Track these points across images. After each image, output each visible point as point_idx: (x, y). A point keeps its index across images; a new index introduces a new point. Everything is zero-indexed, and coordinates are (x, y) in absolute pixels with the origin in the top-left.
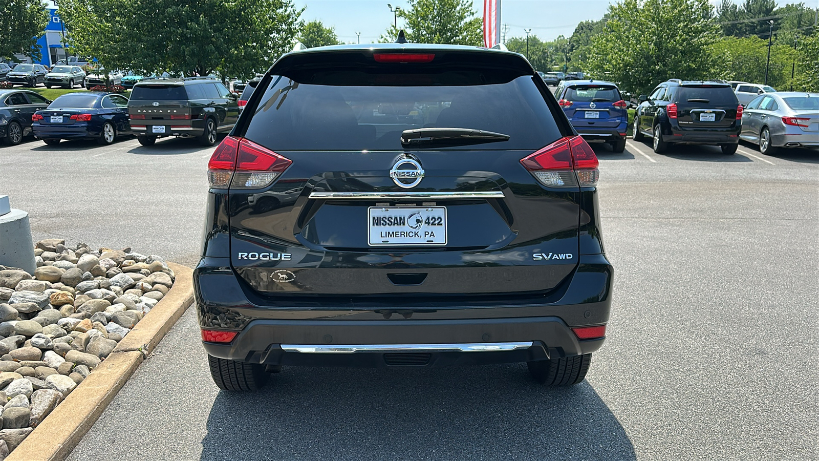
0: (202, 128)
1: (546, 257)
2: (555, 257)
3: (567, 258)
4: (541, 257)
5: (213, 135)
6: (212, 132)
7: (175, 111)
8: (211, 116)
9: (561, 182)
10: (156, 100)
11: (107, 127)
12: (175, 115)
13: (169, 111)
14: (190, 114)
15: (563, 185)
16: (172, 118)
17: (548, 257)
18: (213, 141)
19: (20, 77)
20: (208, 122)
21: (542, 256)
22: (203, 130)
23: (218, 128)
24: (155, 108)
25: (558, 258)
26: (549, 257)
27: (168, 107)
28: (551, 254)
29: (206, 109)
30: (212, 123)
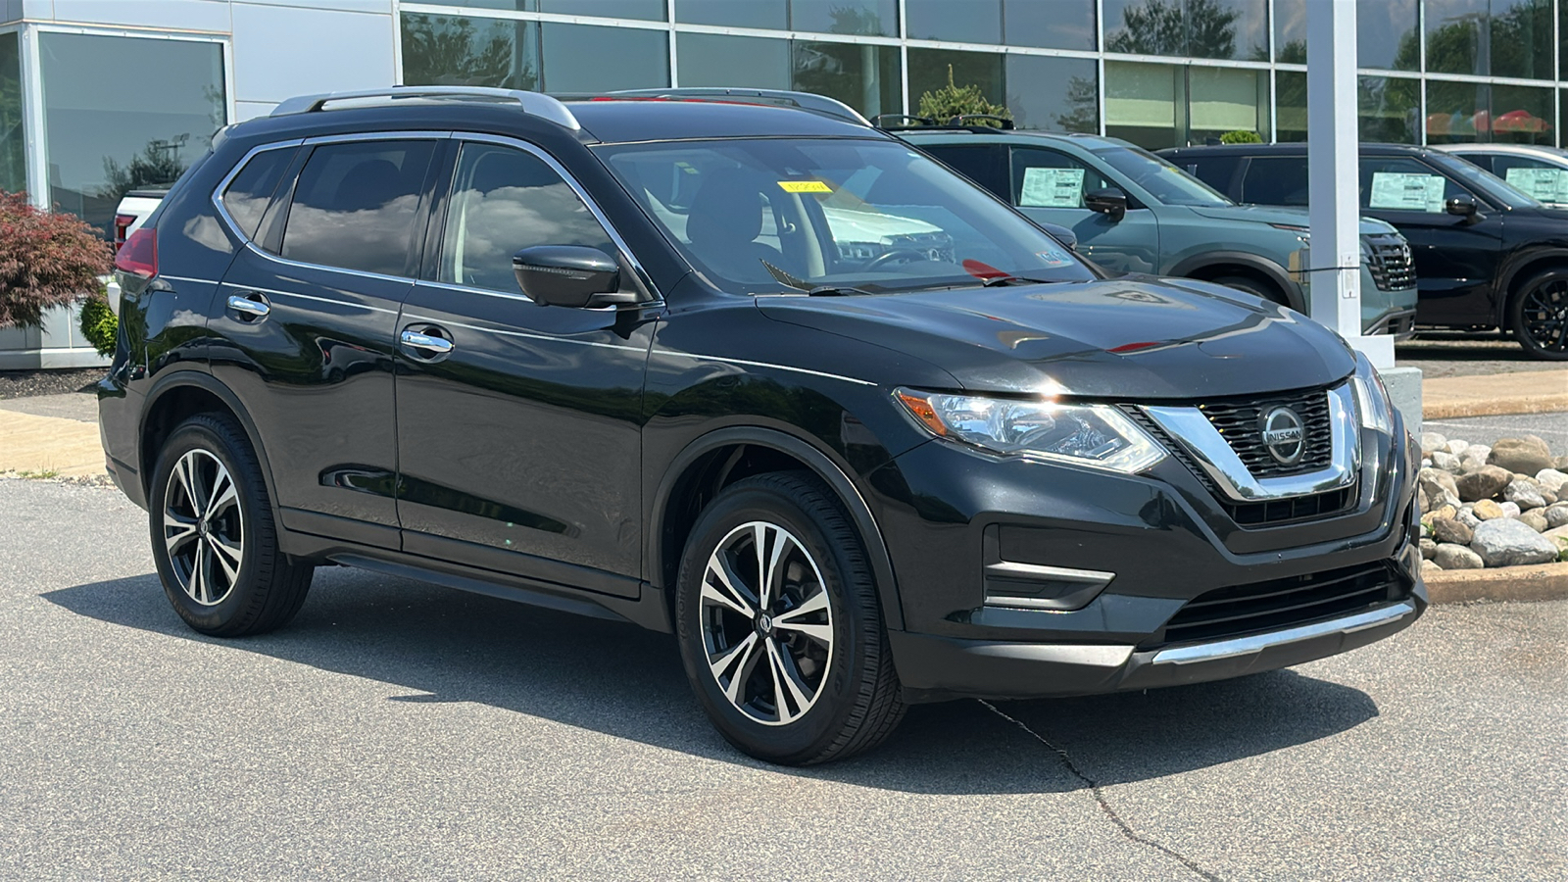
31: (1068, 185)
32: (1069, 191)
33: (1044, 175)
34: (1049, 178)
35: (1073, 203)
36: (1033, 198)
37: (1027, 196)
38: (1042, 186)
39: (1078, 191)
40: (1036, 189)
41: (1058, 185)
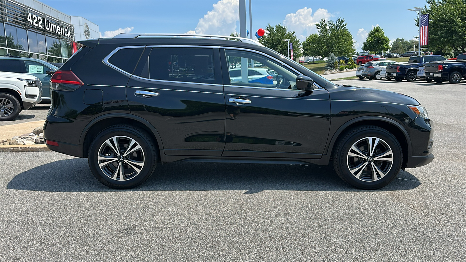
31: (40, 69)
32: (40, 70)
33: (34, 67)
34: (35, 67)
35: (42, 73)
36: (32, 71)
37: (30, 71)
38: (34, 69)
39: (43, 70)
40: (32, 70)
41: (37, 69)
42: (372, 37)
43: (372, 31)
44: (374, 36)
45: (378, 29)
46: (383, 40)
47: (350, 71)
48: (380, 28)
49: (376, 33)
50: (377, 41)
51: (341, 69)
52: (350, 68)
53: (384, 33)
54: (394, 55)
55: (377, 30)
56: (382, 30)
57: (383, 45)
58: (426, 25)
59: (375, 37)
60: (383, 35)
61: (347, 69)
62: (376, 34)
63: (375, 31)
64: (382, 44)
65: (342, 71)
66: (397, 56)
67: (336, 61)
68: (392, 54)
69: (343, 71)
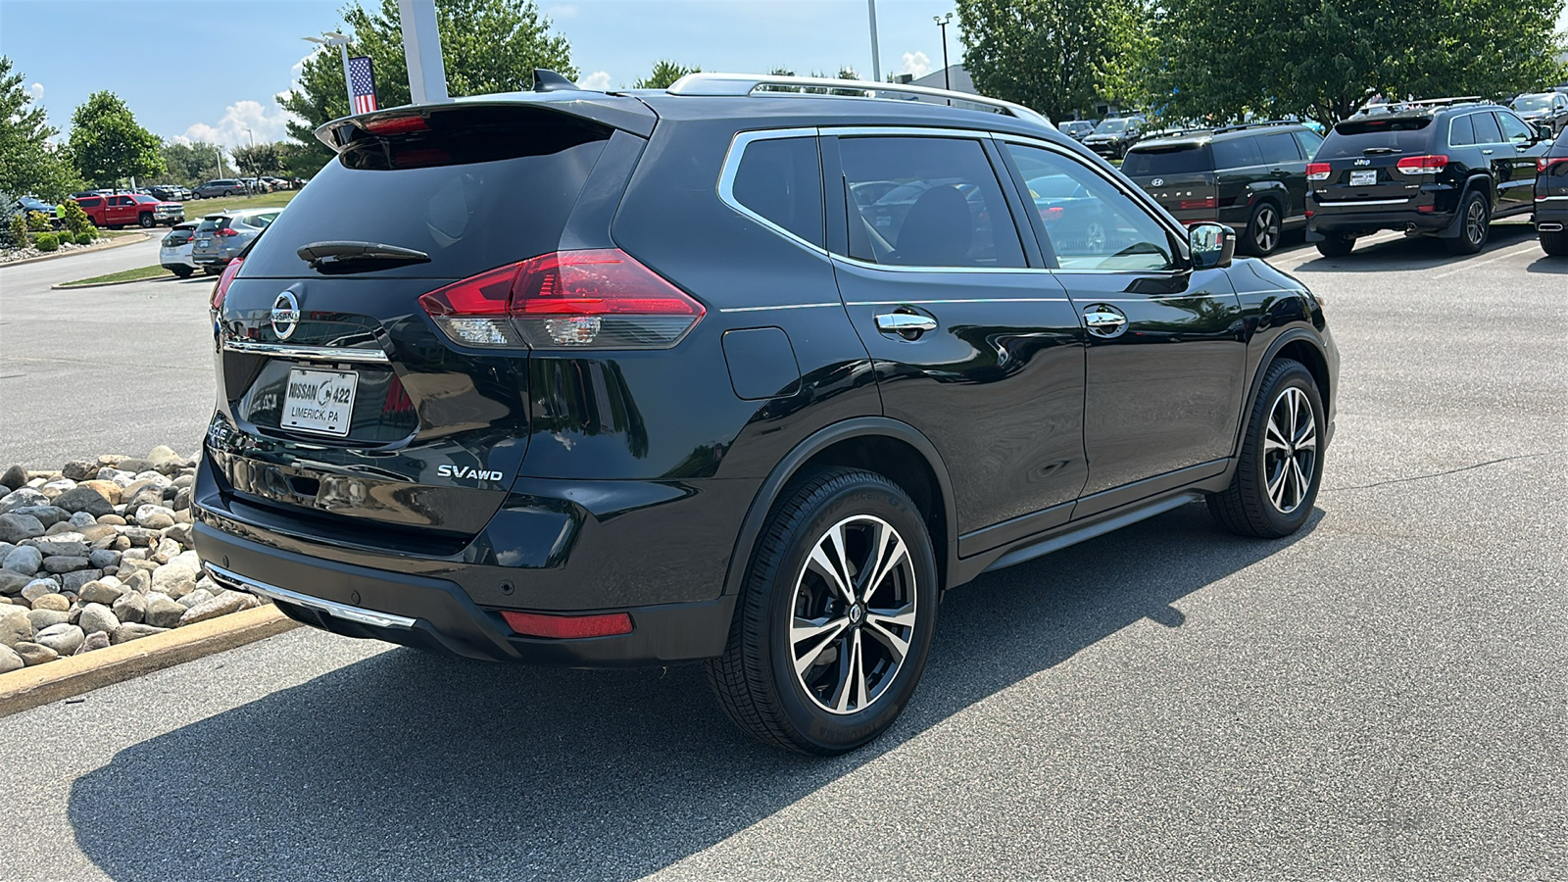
0: (1244, 222)
1: (456, 474)
2: (473, 474)
3: (492, 478)
4: (449, 472)
5: (1271, 235)
6: (1267, 228)
7: (1189, 194)
8: (1267, 198)
9: (498, 338)
10: (1156, 174)
11: (1093, 228)
12: (1189, 201)
13: (1178, 194)
14: (1215, 198)
15: (507, 345)
16: (1184, 207)
17: (460, 472)
18: (1269, 248)
19: (1102, 143)
20: (1258, 210)
21: (451, 470)
22: (1245, 225)
23: (1284, 221)
24: (1155, 190)
25: (476, 477)
26: (462, 474)
27: (1178, 186)
28: (466, 468)
29: (1256, 186)
30: (1270, 212)
42: (90, 129)
43: (87, 106)
44: (99, 127)
45: (108, 101)
46: (136, 139)
47: (84, 253)
48: (113, 97)
49: (103, 114)
50: (114, 142)
51: (47, 247)
52: (77, 242)
53: (130, 114)
54: (172, 193)
55: (105, 105)
56: (124, 106)
57: (138, 156)
58: (369, 93)
59: (102, 128)
60: (129, 123)
61: (67, 244)
62: (105, 119)
63: (99, 109)
64: (135, 153)
65: (52, 254)
66: (183, 195)
67: (16, 214)
68: (166, 191)
69: (56, 254)
